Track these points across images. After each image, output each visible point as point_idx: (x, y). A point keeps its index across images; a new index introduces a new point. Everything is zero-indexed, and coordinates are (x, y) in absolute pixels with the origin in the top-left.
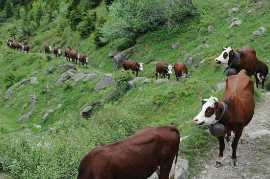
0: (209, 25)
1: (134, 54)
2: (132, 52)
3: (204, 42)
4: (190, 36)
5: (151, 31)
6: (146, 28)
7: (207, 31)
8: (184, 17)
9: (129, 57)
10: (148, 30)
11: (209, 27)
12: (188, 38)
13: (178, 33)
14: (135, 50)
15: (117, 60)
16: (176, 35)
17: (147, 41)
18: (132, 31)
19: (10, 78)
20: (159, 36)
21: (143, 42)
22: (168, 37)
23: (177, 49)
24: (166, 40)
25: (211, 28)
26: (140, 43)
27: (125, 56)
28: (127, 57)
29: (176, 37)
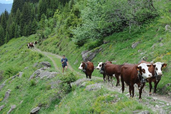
0: (166, 24)
1: (100, 53)
2: (98, 51)
3: (160, 41)
4: (148, 35)
5: (117, 32)
6: (113, 29)
7: (164, 30)
8: (146, 18)
9: (95, 56)
10: (115, 31)
11: (166, 27)
12: (146, 38)
13: (139, 33)
14: (101, 49)
15: (84, 59)
16: (138, 35)
17: (112, 41)
18: (99, 32)
19: (9, 72)
20: (122, 36)
21: (109, 42)
22: (130, 37)
23: (135, 48)
24: (128, 40)
25: (168, 28)
26: (106, 43)
27: (91, 55)
28: (94, 56)
29: (137, 37)
